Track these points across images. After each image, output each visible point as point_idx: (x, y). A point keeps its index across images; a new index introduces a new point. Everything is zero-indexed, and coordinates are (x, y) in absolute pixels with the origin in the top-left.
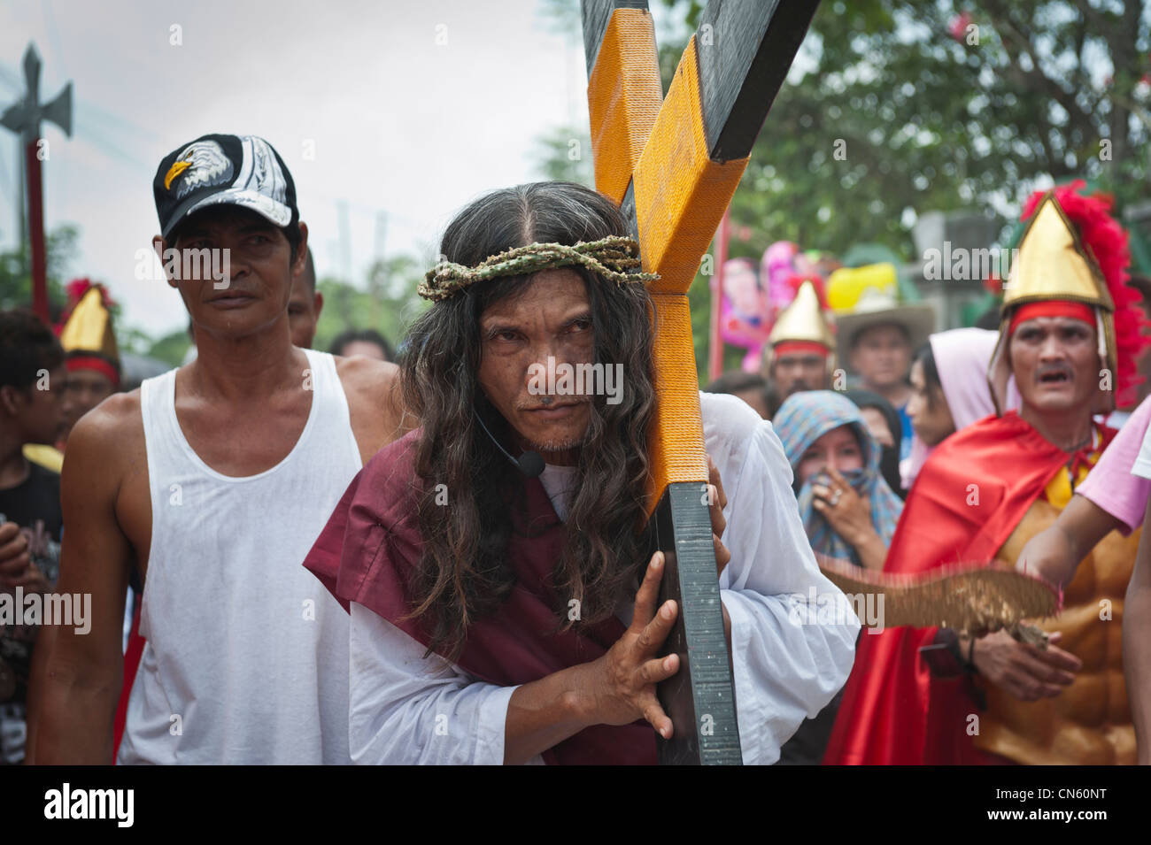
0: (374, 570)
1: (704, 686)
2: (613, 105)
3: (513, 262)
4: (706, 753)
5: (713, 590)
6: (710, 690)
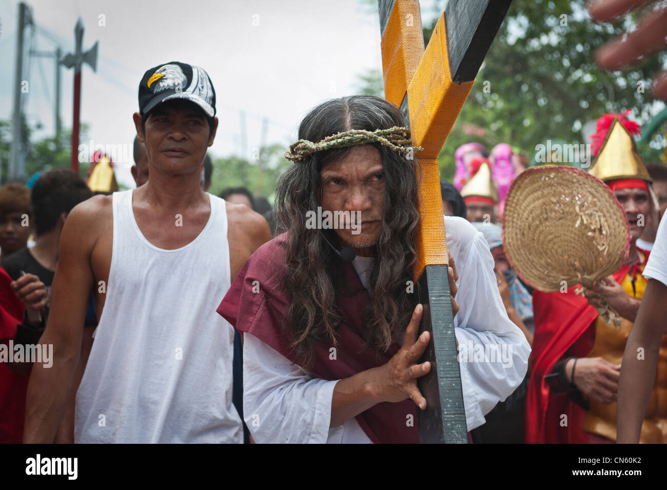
0: (258, 315)
1: (445, 379)
2: (396, 51)
3: (340, 140)
4: (446, 417)
5: (450, 326)
6: (448, 382)
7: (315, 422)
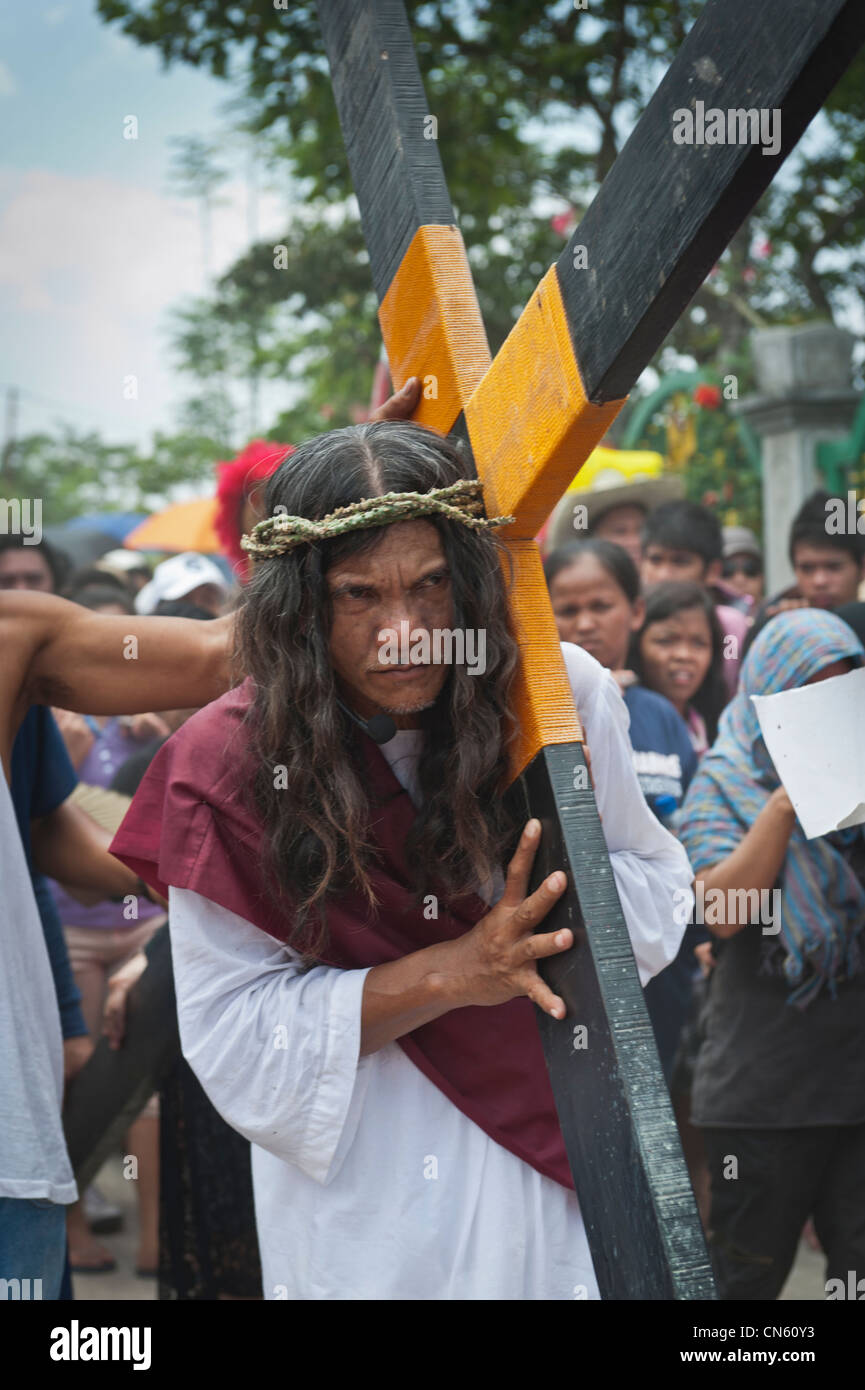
0: (205, 853)
1: (607, 962)
4: (618, 1034)
5: (603, 859)
6: (613, 966)
7: (330, 1052)
